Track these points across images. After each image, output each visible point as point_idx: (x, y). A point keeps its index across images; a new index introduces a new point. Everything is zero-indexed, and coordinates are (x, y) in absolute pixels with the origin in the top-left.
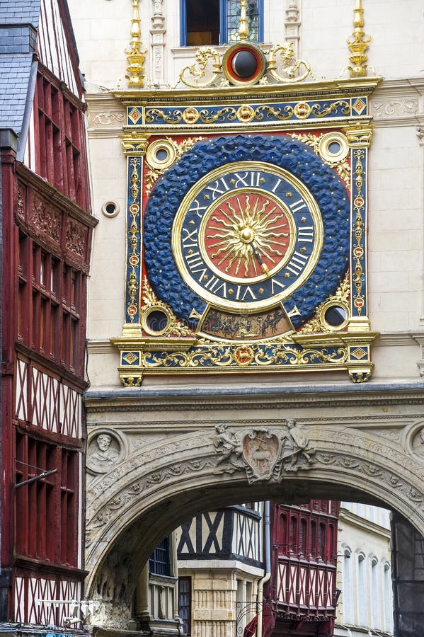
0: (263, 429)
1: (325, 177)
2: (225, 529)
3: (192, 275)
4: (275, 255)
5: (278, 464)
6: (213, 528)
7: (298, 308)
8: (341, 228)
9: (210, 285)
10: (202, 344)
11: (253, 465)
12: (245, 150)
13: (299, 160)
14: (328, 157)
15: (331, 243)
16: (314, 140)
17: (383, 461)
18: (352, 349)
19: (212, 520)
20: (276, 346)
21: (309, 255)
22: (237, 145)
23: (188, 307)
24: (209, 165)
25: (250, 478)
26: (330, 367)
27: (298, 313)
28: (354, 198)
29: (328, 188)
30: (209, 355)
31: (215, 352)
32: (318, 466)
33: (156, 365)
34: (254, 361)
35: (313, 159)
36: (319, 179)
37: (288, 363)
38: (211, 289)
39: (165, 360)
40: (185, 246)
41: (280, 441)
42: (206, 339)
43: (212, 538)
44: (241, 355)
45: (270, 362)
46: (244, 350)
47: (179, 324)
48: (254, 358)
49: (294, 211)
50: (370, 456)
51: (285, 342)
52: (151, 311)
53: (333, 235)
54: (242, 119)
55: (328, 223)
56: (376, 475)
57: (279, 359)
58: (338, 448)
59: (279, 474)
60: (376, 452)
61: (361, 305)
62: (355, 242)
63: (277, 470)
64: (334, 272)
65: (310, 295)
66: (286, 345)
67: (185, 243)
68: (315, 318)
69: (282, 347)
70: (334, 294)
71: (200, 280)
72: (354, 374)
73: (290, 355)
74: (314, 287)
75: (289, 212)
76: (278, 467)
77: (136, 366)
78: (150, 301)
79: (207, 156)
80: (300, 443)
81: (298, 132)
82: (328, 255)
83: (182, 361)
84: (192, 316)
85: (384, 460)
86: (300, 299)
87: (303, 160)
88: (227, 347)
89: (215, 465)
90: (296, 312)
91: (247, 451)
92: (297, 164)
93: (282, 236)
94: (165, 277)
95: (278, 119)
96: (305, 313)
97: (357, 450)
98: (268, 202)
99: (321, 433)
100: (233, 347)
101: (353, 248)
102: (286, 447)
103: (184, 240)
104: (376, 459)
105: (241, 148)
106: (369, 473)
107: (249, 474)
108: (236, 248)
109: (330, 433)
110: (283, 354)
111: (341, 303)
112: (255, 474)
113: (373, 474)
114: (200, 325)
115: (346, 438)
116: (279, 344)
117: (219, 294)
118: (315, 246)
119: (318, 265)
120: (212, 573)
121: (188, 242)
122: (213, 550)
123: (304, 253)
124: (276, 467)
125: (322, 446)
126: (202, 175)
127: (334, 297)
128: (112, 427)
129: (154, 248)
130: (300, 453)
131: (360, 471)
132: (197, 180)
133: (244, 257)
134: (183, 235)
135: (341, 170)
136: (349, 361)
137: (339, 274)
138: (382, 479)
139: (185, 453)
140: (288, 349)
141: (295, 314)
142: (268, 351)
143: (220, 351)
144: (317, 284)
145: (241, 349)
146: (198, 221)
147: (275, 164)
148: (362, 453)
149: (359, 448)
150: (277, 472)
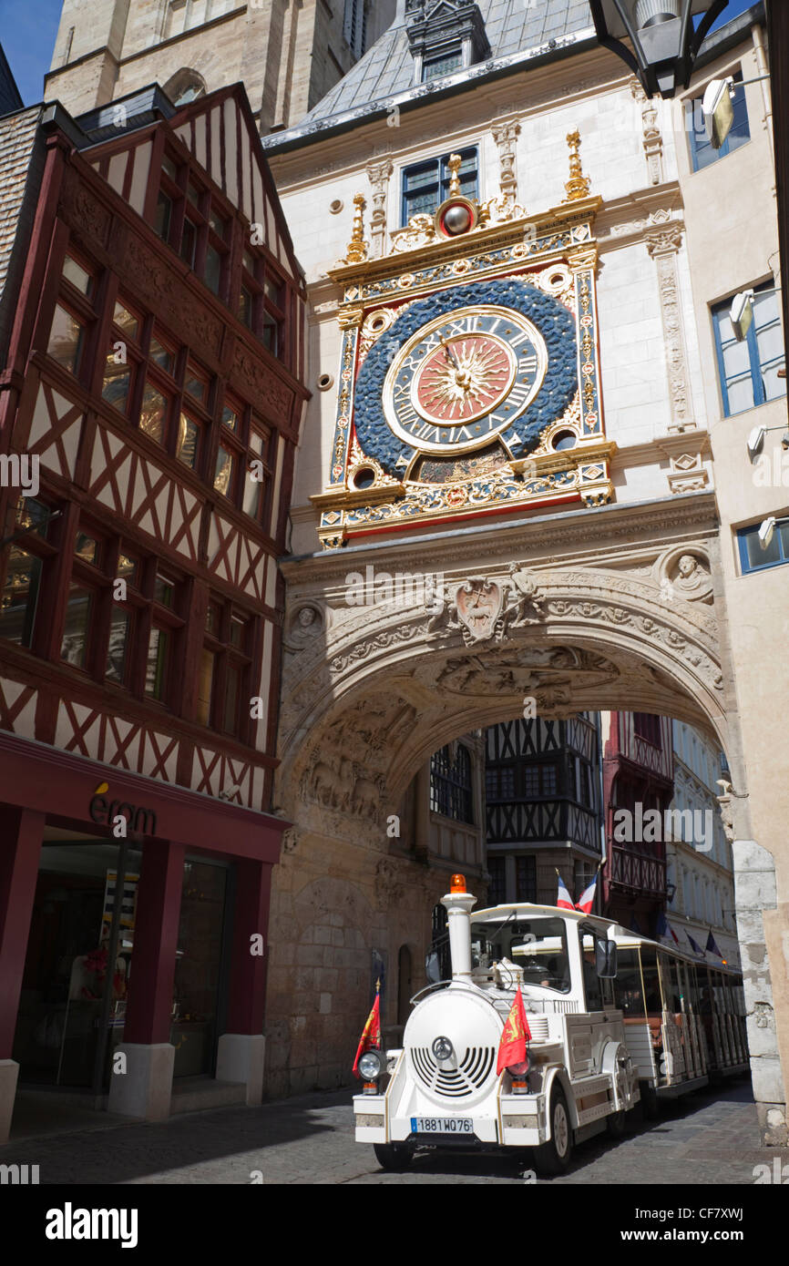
0: (480, 577)
1: (547, 305)
2: (561, 817)
3: (403, 427)
4: (493, 391)
5: (500, 618)
6: (552, 816)
7: (519, 436)
8: (567, 349)
9: (421, 433)
10: (410, 491)
11: (470, 624)
12: (461, 298)
13: (518, 295)
14: (550, 290)
15: (556, 365)
16: (534, 277)
17: (631, 600)
18: (584, 470)
19: (551, 810)
20: (493, 481)
21: (532, 384)
22: (451, 296)
23: (395, 456)
24: (424, 319)
25: (468, 642)
26: (558, 494)
27: (518, 440)
28: (580, 318)
29: (550, 315)
30: (418, 502)
31: (424, 498)
32: (550, 618)
33: (358, 521)
34: (468, 500)
35: (533, 291)
36: (540, 307)
37: (508, 496)
38: (422, 437)
39: (368, 515)
40: (397, 401)
41: (500, 590)
42: (415, 487)
43: (551, 824)
44: (453, 497)
45: (487, 499)
46: (456, 491)
47: (387, 477)
48: (468, 498)
49: (514, 346)
50: (614, 598)
51: (505, 475)
52: (357, 469)
53: (557, 358)
54: (457, 273)
55: (551, 347)
56: (623, 620)
57: (498, 493)
58: (573, 593)
59: (502, 633)
60: (622, 591)
61: (593, 421)
62: (583, 360)
63: (499, 626)
64: (560, 393)
65: (532, 421)
66: (505, 479)
67: (397, 398)
68: (539, 446)
69: (501, 481)
70: (561, 417)
71: (411, 430)
72: (588, 497)
73: (509, 488)
74: (537, 413)
75: (510, 347)
76: (501, 624)
77: (336, 525)
78: (359, 459)
79: (421, 312)
80: (525, 588)
81: (516, 273)
82: (553, 378)
83: (387, 513)
84: (399, 464)
85: (633, 599)
86: (521, 427)
87: (521, 294)
88: (437, 492)
89: (427, 630)
90: (516, 439)
91: (463, 608)
92: (515, 299)
93: (501, 371)
94: (373, 431)
95: (493, 264)
96: (528, 440)
97: (597, 592)
98: (486, 343)
99: (551, 577)
100: (444, 490)
101: (582, 366)
102: (509, 599)
103: (396, 396)
104: (622, 600)
105: (456, 297)
106: (615, 620)
107: (467, 636)
108: (451, 391)
109: (563, 575)
110: (502, 489)
111: (570, 426)
112: (473, 634)
113: (619, 620)
114: (407, 473)
115: (584, 579)
116: (497, 480)
117: (431, 439)
118: (538, 375)
119: (541, 389)
120: (552, 851)
121: (401, 395)
122: (552, 834)
123: (525, 382)
124: (497, 623)
125: (553, 592)
126: (415, 330)
127: (562, 420)
128: (313, 598)
129: (363, 406)
130: (527, 601)
131: (603, 618)
132: (410, 336)
133: (459, 399)
134: (396, 390)
135: (565, 298)
136: (582, 482)
137: (566, 394)
138: (632, 625)
139: (392, 618)
140: (508, 481)
141: (515, 442)
142: (485, 488)
143: (430, 496)
144: (540, 408)
145: (454, 491)
146: (410, 373)
147: (492, 303)
148: (605, 596)
149: (601, 589)
150: (501, 630)
